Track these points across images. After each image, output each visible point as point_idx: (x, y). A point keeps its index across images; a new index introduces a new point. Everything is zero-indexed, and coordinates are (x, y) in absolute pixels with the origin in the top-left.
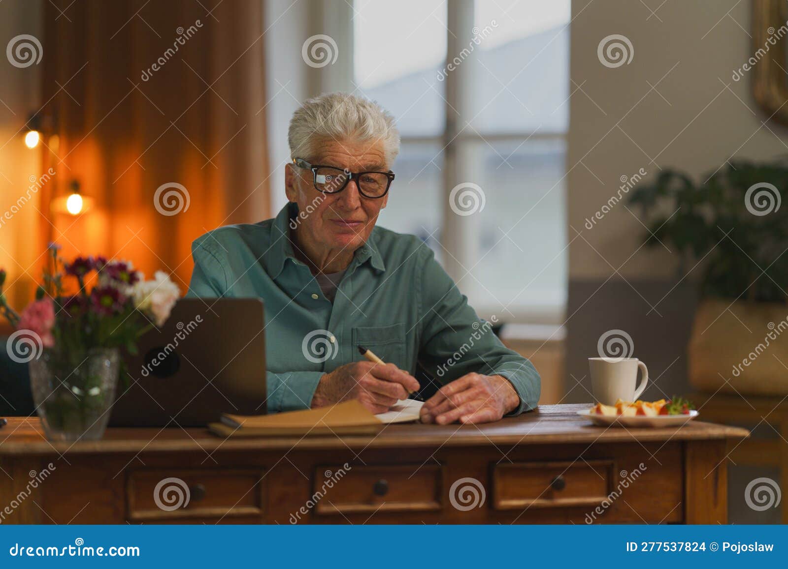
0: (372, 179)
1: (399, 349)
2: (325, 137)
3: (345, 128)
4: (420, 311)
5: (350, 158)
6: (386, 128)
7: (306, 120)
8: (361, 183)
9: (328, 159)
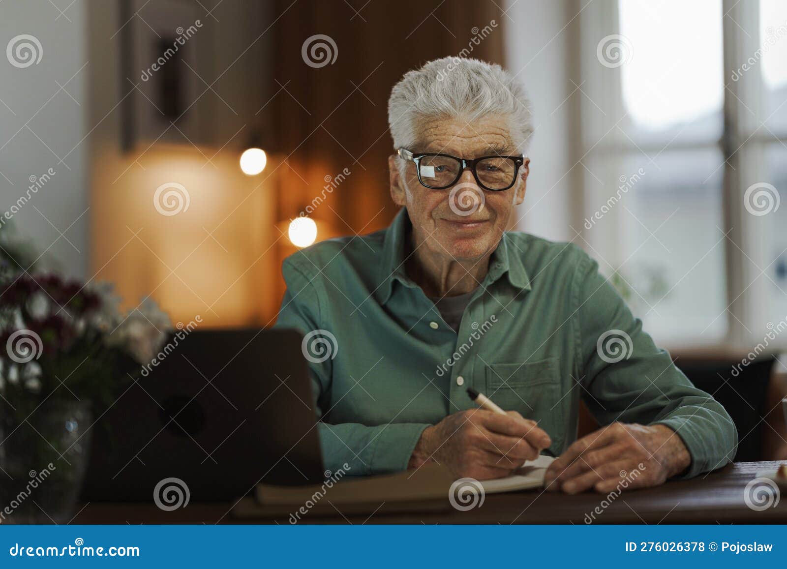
0: (495, 167)
1: (552, 391)
2: (429, 117)
3: (452, 102)
4: (579, 341)
5: (462, 141)
6: (511, 99)
7: (404, 97)
8: (479, 172)
9: (434, 145)
